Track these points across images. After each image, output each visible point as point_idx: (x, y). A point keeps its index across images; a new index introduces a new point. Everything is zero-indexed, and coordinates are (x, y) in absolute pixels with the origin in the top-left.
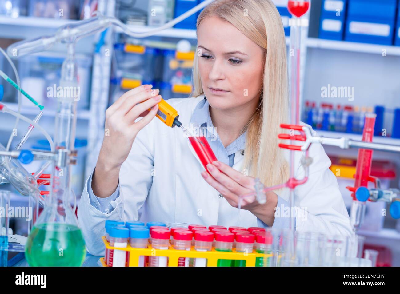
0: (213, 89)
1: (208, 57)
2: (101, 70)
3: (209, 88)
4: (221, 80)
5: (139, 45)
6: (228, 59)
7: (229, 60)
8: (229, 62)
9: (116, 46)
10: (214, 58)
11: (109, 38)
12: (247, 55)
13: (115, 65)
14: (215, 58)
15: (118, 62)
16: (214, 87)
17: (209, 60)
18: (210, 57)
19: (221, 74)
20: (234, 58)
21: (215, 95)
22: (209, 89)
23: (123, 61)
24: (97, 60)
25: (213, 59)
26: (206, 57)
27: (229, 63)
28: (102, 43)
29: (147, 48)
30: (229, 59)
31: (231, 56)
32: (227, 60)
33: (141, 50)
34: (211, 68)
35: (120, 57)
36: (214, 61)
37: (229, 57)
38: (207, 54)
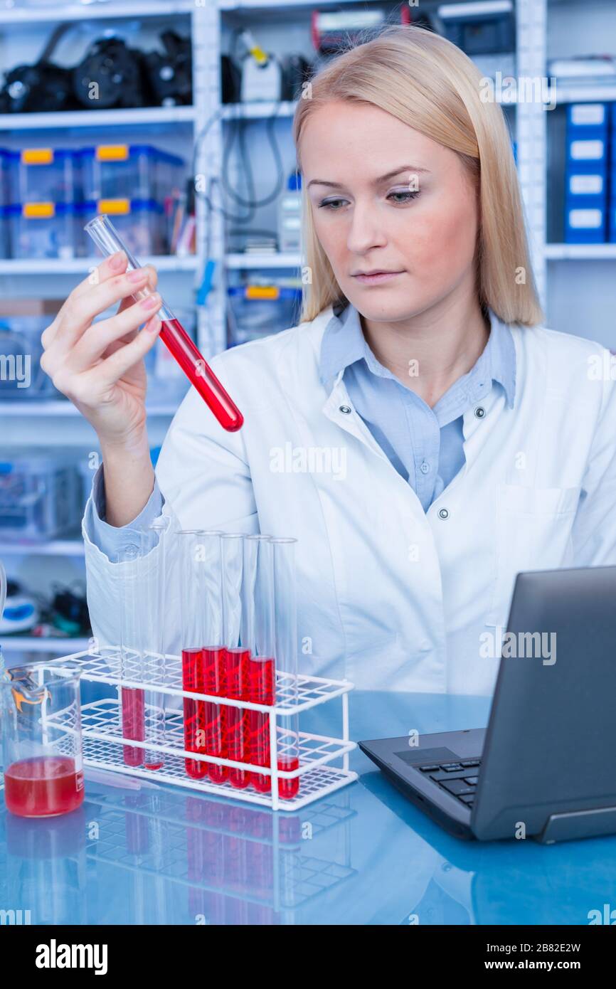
0: (363, 275)
1: (336, 203)
2: (211, 334)
3: (353, 276)
4: (378, 249)
5: (269, 286)
6: (386, 196)
7: (388, 197)
8: (388, 201)
9: (231, 292)
10: (350, 203)
11: (218, 280)
12: (428, 171)
13: (233, 323)
14: (352, 202)
15: (238, 317)
16: (365, 267)
17: (340, 210)
18: (341, 201)
19: (375, 233)
20: (399, 189)
21: (372, 288)
22: (354, 280)
23: (245, 315)
24: (204, 317)
25: (349, 206)
26: (330, 205)
27: (388, 204)
28: (208, 287)
29: (283, 290)
30: (387, 193)
31: (390, 185)
32: (383, 200)
33: (273, 293)
34: (349, 228)
35: (241, 310)
36: (353, 209)
37: (386, 190)
38: (333, 196)
